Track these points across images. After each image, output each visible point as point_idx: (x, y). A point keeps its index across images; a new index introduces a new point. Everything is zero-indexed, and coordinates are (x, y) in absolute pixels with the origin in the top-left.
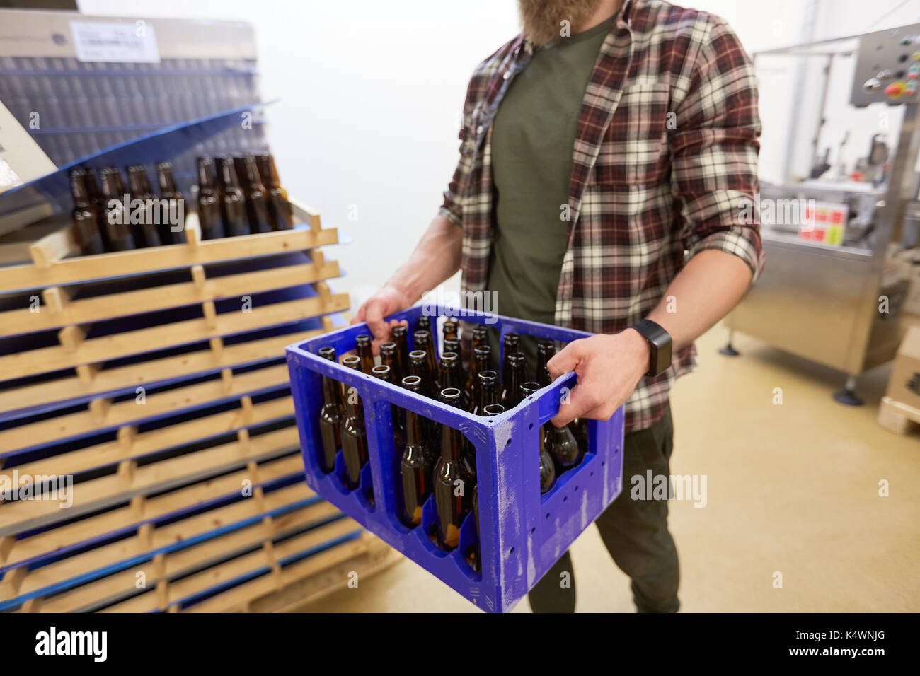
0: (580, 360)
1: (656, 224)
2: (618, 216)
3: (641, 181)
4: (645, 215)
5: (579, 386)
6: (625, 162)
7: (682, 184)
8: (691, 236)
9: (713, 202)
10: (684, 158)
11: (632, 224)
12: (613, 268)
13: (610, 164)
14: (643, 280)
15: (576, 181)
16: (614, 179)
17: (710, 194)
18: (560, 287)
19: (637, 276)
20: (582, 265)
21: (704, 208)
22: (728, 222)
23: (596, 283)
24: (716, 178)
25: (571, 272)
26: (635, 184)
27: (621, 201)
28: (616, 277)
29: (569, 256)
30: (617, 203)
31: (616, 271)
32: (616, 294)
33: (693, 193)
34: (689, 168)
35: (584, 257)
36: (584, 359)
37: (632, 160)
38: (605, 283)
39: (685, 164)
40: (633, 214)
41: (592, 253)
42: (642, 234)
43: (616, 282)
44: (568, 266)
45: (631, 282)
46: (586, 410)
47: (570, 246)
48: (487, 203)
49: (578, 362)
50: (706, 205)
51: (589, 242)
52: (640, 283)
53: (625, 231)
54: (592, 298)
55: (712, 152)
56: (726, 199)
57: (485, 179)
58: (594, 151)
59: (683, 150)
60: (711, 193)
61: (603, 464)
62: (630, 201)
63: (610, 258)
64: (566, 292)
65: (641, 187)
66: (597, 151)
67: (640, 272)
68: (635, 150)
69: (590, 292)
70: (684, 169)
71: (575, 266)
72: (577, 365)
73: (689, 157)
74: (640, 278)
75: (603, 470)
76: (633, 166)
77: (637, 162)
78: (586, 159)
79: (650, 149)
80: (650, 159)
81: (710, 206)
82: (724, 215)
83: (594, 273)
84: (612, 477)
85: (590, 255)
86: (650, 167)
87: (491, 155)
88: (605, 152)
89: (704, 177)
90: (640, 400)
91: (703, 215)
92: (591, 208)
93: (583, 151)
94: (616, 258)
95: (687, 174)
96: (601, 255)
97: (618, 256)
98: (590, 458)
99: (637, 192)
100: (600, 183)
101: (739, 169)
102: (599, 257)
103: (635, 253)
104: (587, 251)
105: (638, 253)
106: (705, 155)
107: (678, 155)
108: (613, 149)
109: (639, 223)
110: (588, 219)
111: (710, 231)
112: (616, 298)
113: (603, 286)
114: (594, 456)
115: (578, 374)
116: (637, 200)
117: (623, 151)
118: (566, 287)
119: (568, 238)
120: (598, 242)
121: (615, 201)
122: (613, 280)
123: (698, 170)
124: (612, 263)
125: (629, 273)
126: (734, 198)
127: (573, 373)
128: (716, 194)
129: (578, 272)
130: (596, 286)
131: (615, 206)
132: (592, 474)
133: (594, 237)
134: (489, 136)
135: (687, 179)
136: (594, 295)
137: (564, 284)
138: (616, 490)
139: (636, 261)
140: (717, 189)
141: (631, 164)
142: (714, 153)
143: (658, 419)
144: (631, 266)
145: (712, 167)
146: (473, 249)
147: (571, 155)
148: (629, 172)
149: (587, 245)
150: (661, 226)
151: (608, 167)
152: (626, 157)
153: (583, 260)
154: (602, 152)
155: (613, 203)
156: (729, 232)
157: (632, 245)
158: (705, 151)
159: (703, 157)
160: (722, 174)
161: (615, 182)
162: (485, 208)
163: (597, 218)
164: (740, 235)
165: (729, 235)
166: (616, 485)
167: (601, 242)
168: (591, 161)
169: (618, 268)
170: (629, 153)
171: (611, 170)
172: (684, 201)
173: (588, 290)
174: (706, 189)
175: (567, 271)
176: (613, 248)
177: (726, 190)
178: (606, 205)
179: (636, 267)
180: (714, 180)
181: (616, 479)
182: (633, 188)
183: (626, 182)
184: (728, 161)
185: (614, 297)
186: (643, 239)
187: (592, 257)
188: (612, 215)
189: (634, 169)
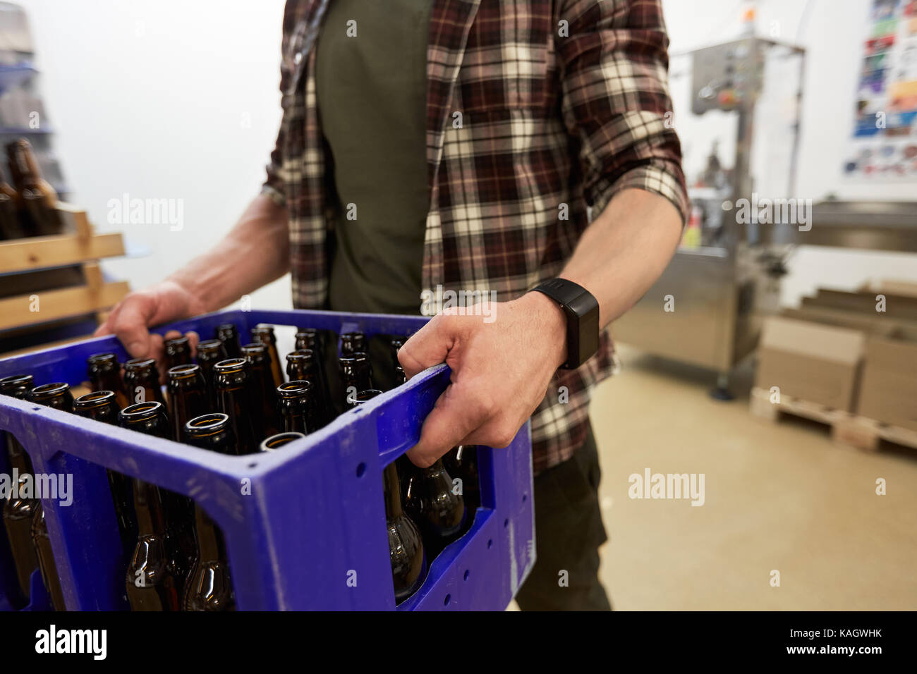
0: (454, 340)
1: (550, 172)
2: (497, 156)
3: (525, 104)
4: (534, 156)
5: (454, 385)
6: (502, 76)
7: (578, 110)
8: (597, 183)
9: (624, 128)
10: (580, 72)
11: (518, 167)
12: (499, 234)
13: (481, 80)
14: (541, 249)
15: (435, 106)
16: (488, 102)
17: (619, 118)
18: (426, 267)
19: (533, 243)
20: (454, 233)
21: (613, 138)
22: (647, 154)
23: (476, 257)
24: (624, 95)
25: (439, 244)
26: (517, 108)
27: (500, 134)
28: (504, 247)
29: (433, 220)
30: (496, 138)
31: (503, 238)
32: (507, 271)
33: (596, 118)
34: (587, 85)
35: (457, 221)
36: (461, 339)
37: (510, 71)
38: (491, 256)
39: (581, 80)
40: (518, 152)
41: (467, 214)
42: (533, 183)
43: (505, 254)
44: (434, 235)
45: (525, 252)
46: (469, 428)
47: (434, 205)
48: (315, 163)
49: (450, 344)
50: (615, 133)
51: (461, 198)
52: (537, 253)
53: (509, 178)
54: (474, 279)
55: (615, 60)
56: (641, 123)
57: (311, 128)
58: (456, 58)
59: (576, 60)
60: (619, 116)
61: (506, 523)
62: (513, 133)
63: (493, 220)
64: (435, 275)
65: (526, 113)
66: (460, 59)
67: (536, 237)
68: (514, 57)
69: (470, 271)
70: (581, 87)
71: (443, 235)
72: (449, 350)
73: (586, 69)
74: (536, 246)
75: (508, 533)
76: (513, 80)
77: (518, 75)
78: (445, 73)
79: (534, 58)
80: (535, 73)
81: (621, 134)
82: (640, 147)
83: (473, 242)
84: (521, 542)
85: (464, 217)
86: (535, 83)
87: (316, 92)
88: (473, 62)
89: (609, 95)
90: (555, 421)
91: (612, 148)
92: (459, 149)
93: (440, 60)
94: (501, 220)
95: (586, 94)
96: (480, 216)
97: (504, 216)
98: (485, 517)
99: (521, 121)
100: (469, 109)
101: (650, 85)
102: (478, 219)
103: (526, 211)
104: (460, 212)
105: (531, 210)
106: (607, 65)
107: (571, 69)
108: (484, 57)
109: (527, 167)
110: (457, 165)
111: (624, 169)
112: (508, 278)
113: (488, 261)
114: (491, 512)
115: (452, 365)
116: (522, 132)
117: (497, 60)
118: (434, 266)
119: (430, 192)
120: (473, 198)
121: (492, 135)
122: (500, 251)
123: (599, 86)
124: (495, 227)
125: (522, 239)
126: (651, 122)
127: (444, 365)
128: (628, 117)
129: (450, 243)
130: (478, 260)
131: (493, 142)
132: (490, 543)
133: (467, 190)
134: (311, 65)
135: (587, 101)
136: (476, 275)
137: (431, 262)
138: (528, 560)
139: (528, 221)
140: (627, 110)
141: (509, 77)
142: (619, 62)
143: (580, 444)
144: (523, 228)
145: (617, 81)
146: (302, 231)
147: (425, 71)
148: (508, 90)
149: (459, 203)
150: (556, 174)
151: (478, 84)
152: (501, 68)
153: (455, 224)
154: (467, 63)
155: (489, 139)
156: (649, 167)
157: (522, 198)
158: (606, 59)
159: (605, 68)
160: (632, 91)
161: (490, 106)
162: (313, 170)
163: (469, 163)
164: (663, 170)
165: (650, 169)
166: (528, 553)
167: (478, 198)
168: (452, 73)
169: (506, 233)
170: (506, 61)
171: (482, 89)
172: (583, 134)
173: (467, 268)
174: (613, 112)
175: (433, 242)
176: (497, 205)
177: (639, 111)
178: (479, 143)
179: (531, 230)
180: (622, 99)
181: (527, 544)
182: (516, 113)
183: (506, 105)
184: (637, 73)
185: (504, 275)
186: (535, 190)
187: (468, 219)
188: (490, 157)
189: (514, 85)
